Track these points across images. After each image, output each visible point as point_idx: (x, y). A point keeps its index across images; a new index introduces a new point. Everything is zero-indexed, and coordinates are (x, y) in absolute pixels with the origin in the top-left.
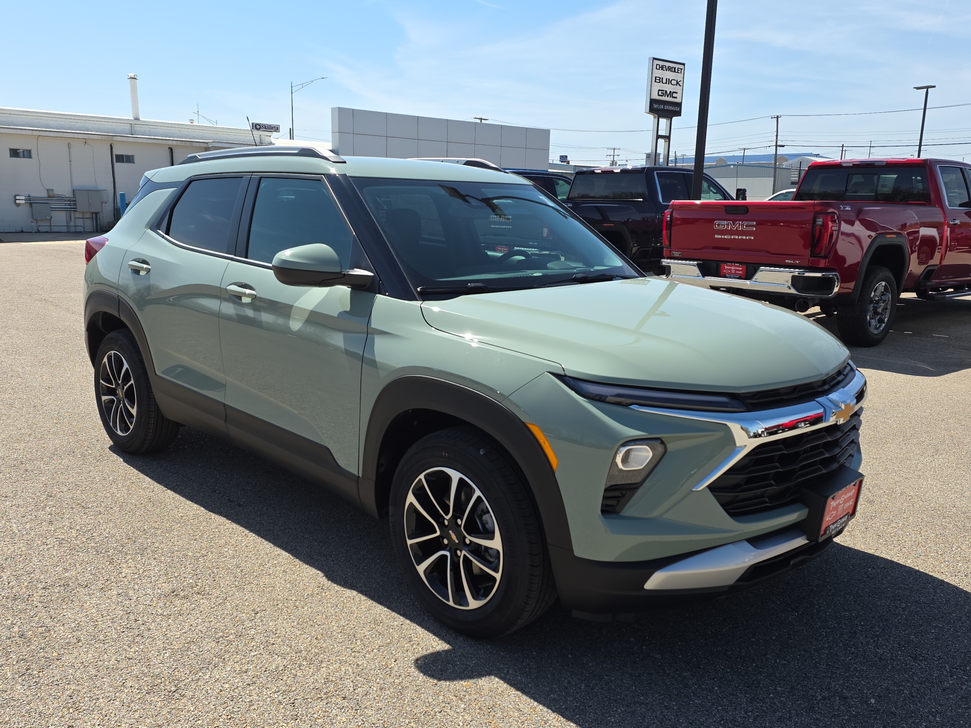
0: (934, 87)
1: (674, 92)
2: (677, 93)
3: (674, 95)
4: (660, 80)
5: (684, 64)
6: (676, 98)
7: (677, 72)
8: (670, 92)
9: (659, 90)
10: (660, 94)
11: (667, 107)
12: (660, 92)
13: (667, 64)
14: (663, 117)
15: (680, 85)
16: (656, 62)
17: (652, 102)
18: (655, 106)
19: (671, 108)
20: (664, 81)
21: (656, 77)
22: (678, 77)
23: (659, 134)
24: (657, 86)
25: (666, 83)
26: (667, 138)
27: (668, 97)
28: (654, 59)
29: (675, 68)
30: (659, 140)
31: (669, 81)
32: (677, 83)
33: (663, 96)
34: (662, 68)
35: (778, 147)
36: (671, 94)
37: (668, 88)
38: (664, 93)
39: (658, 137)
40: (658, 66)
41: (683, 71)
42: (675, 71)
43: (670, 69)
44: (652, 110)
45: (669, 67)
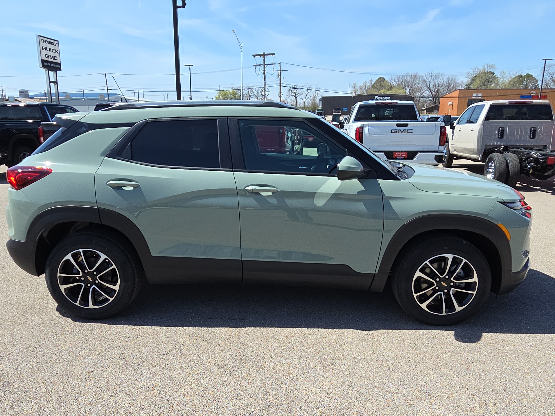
0: (193, 65)
1: (55, 57)
2: (57, 57)
3: (56, 58)
4: (46, 49)
5: (58, 41)
6: (57, 60)
7: (55, 45)
8: (53, 56)
9: (46, 55)
10: (47, 57)
11: (52, 65)
12: (47, 56)
13: (48, 40)
14: (51, 71)
15: (58, 53)
16: (41, 38)
17: (43, 61)
18: (45, 64)
19: (55, 66)
20: (48, 50)
21: (43, 47)
22: (56, 48)
23: (50, 80)
24: (44, 53)
25: (49, 51)
26: (56, 83)
27: (52, 59)
28: (39, 36)
29: (53, 43)
30: (51, 84)
31: (51, 50)
32: (56, 52)
33: (49, 58)
34: (45, 41)
35: (109, 90)
36: (53, 57)
37: (52, 54)
38: (49, 57)
39: (50, 82)
40: (43, 40)
41: (58, 44)
42: (53, 44)
43: (50, 43)
44: (44, 66)
45: (49, 41)
